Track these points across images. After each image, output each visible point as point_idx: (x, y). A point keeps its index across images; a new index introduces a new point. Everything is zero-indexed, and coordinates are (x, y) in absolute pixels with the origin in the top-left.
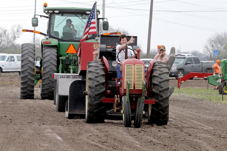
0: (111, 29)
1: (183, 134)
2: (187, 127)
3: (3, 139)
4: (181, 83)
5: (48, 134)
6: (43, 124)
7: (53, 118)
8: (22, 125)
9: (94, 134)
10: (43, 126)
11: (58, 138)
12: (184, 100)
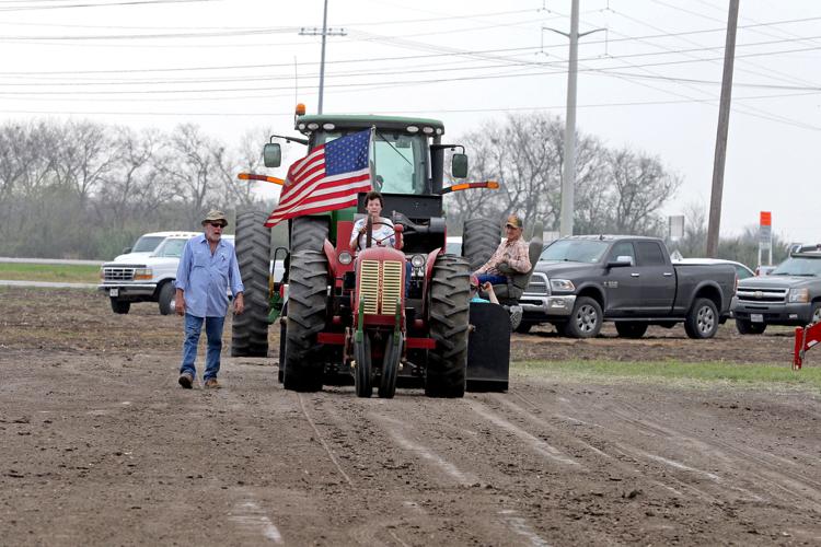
0: (597, 149)
1: (733, 525)
2: (757, 505)
3: (73, 531)
4: (807, 348)
5: (241, 519)
6: (240, 483)
7: (283, 464)
8: (161, 487)
9: (408, 520)
10: (239, 488)
11: (267, 534)
12: (799, 408)
